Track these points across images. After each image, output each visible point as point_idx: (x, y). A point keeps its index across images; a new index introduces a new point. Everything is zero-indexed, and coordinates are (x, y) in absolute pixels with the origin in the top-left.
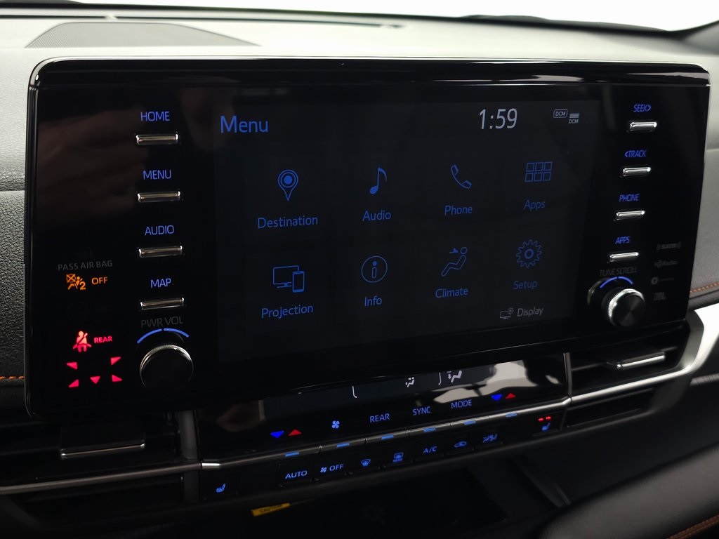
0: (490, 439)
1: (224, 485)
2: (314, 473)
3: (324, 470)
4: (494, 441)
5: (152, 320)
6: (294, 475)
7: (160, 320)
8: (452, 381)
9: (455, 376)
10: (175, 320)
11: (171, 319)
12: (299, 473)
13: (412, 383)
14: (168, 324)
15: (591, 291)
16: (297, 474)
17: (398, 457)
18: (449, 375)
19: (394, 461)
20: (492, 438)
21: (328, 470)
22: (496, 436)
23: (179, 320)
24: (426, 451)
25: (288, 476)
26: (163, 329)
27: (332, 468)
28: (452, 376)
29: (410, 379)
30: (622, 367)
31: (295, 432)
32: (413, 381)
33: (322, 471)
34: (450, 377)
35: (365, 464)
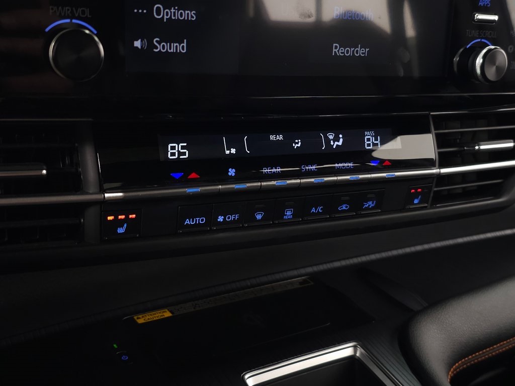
0: (369, 205)
1: (125, 225)
2: (212, 221)
3: (221, 219)
4: (373, 208)
5: (60, 8)
6: (193, 222)
7: (68, 10)
8: (334, 147)
9: (336, 143)
10: (83, 12)
11: (80, 10)
12: (198, 219)
13: (299, 145)
14: (77, 15)
15: (456, 59)
16: (196, 220)
17: (289, 213)
18: (332, 141)
19: (285, 217)
20: (370, 204)
21: (224, 219)
22: (375, 202)
23: (87, 14)
24: (313, 210)
25: (187, 222)
26: (71, 20)
27: (229, 218)
28: (334, 142)
29: (297, 141)
30: (479, 149)
31: (193, 175)
32: (300, 143)
33: (219, 220)
34: (332, 143)
35: (259, 217)
